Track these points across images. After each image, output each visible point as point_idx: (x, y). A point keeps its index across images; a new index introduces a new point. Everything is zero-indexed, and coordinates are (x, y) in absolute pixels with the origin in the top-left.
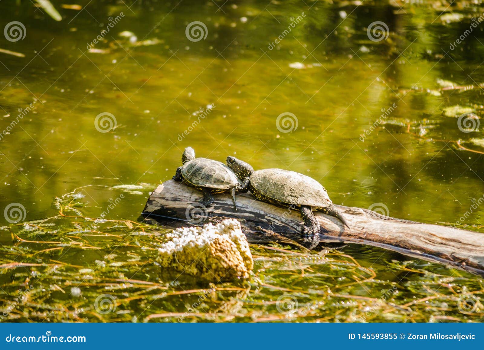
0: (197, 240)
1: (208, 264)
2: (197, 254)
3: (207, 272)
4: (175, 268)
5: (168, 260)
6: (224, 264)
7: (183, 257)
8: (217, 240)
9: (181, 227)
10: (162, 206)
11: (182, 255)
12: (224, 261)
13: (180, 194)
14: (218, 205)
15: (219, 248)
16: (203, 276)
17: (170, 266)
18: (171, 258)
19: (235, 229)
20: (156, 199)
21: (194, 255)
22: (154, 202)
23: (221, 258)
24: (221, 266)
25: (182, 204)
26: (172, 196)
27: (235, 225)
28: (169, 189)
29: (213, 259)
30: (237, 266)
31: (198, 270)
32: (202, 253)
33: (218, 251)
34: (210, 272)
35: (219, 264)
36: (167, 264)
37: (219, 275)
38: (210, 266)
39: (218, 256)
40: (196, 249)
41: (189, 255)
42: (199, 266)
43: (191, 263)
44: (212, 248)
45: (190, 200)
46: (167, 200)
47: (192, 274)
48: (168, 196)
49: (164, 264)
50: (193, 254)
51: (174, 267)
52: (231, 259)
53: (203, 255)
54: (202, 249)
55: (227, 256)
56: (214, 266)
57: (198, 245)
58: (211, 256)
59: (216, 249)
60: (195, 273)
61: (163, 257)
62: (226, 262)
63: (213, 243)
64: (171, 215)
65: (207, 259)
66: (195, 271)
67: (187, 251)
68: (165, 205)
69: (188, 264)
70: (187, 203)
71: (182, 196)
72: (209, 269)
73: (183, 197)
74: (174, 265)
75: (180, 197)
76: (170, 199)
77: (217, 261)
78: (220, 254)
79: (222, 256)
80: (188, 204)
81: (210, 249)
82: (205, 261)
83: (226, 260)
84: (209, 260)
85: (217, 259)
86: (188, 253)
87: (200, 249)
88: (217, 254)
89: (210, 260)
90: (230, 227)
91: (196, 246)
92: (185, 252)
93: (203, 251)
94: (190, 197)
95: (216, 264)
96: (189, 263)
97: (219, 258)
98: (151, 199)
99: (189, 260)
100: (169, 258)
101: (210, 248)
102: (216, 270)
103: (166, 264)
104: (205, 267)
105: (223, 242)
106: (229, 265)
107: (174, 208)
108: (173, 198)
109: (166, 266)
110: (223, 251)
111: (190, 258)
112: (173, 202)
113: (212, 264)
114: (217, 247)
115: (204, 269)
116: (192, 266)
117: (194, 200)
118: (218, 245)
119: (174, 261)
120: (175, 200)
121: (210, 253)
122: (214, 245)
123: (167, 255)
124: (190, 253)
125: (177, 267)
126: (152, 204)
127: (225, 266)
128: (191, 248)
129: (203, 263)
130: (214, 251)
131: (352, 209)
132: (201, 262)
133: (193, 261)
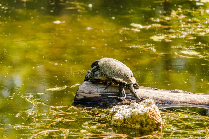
0: (138, 111)
1: (147, 122)
2: (140, 118)
3: (146, 126)
5: (121, 123)
6: (156, 121)
7: (131, 120)
9: (116, 106)
10: (84, 97)
11: (130, 119)
12: (155, 120)
13: (91, 90)
14: (113, 94)
15: (152, 114)
16: (143, 129)
17: (121, 126)
18: (123, 121)
20: (80, 94)
21: (138, 119)
22: (79, 95)
23: (154, 119)
24: (155, 123)
25: (95, 95)
26: (88, 91)
28: (85, 88)
29: (150, 120)
30: (161, 122)
31: (140, 126)
32: (142, 117)
34: (148, 127)
35: (153, 122)
36: (120, 125)
37: (153, 128)
38: (148, 124)
39: (152, 118)
40: (139, 116)
42: (141, 124)
43: (136, 123)
44: (149, 114)
46: (86, 93)
47: (136, 129)
48: (85, 91)
49: (118, 125)
50: (137, 118)
51: (124, 126)
52: (158, 119)
53: (144, 118)
54: (143, 115)
55: (156, 117)
56: (150, 123)
57: (140, 113)
58: (149, 118)
59: (151, 115)
61: (118, 121)
62: (157, 121)
63: (149, 111)
64: (89, 101)
65: (146, 120)
66: (138, 126)
67: (133, 117)
68: (86, 96)
69: (133, 123)
72: (147, 125)
73: (94, 92)
74: (125, 125)
75: (92, 91)
77: (152, 120)
78: (153, 117)
79: (154, 117)
80: (97, 94)
82: (145, 121)
83: (156, 119)
86: (134, 118)
87: (142, 115)
88: (152, 117)
89: (148, 120)
91: (139, 114)
92: (132, 118)
93: (143, 116)
94: (98, 91)
95: (152, 122)
96: (135, 123)
97: (153, 119)
98: (77, 94)
99: (134, 122)
100: (121, 121)
101: (148, 114)
102: (152, 125)
103: (119, 125)
104: (145, 124)
106: (158, 122)
107: (91, 97)
109: (120, 126)
110: (154, 115)
111: (135, 121)
113: (149, 122)
115: (144, 125)
116: (137, 124)
117: (100, 92)
118: (151, 112)
119: (124, 123)
120: (90, 93)
121: (148, 117)
122: (149, 113)
123: (120, 120)
124: (135, 118)
125: (126, 126)
126: (78, 96)
127: (157, 122)
128: (136, 115)
129: (144, 122)
130: (150, 116)
131: (175, 90)
132: (142, 122)
133: (137, 122)
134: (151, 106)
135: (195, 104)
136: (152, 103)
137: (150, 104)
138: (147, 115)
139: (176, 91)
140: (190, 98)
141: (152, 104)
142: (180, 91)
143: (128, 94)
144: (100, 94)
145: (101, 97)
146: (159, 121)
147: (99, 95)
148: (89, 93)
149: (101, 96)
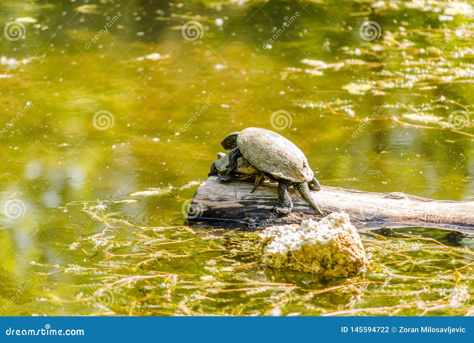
0: (316, 237)
1: (334, 259)
2: (320, 251)
3: (332, 268)
4: (291, 268)
5: (281, 261)
6: (352, 258)
7: (302, 256)
8: (340, 234)
9: (272, 226)
10: (209, 208)
11: (300, 253)
12: (351, 255)
13: (223, 193)
15: (344, 243)
16: (327, 272)
17: (283, 267)
18: (286, 258)
19: (345, 222)
20: (200, 201)
21: (316, 252)
23: (348, 253)
24: (350, 261)
25: (230, 204)
26: (216, 196)
27: (345, 218)
28: (210, 190)
29: (340, 254)
30: (362, 259)
31: (320, 267)
32: (325, 249)
33: (344, 246)
34: (336, 268)
35: (347, 259)
36: (280, 264)
37: (347, 270)
38: (336, 262)
39: (345, 251)
40: (319, 246)
41: (309, 253)
42: (323, 263)
43: (312, 261)
44: (339, 243)
45: (236, 199)
46: (212, 201)
47: (313, 272)
48: (211, 196)
49: (276, 265)
50: (314, 252)
51: (289, 267)
52: (357, 252)
53: (328, 252)
54: (326, 245)
55: (353, 250)
56: (341, 261)
57: (320, 242)
58: (339, 251)
59: (342, 244)
60: (317, 271)
61: (275, 258)
62: (354, 257)
63: (338, 238)
64: (219, 216)
65: (332, 255)
66: (316, 268)
67: (306, 250)
68: (211, 206)
69: (307, 262)
70: (235, 202)
71: (226, 195)
72: (335, 265)
73: (229, 197)
74: (290, 265)
75: (225, 197)
76: (215, 200)
77: (345, 256)
78: (346, 248)
79: (349, 250)
81: (337, 245)
82: (330, 258)
83: (353, 254)
84: (335, 256)
85: (345, 254)
86: (308, 251)
87: (324, 246)
88: (344, 248)
89: (337, 256)
90: (341, 221)
91: (318, 243)
92: (304, 250)
93: (327, 248)
94: (236, 196)
95: (344, 259)
96: (310, 261)
97: (346, 253)
99: (309, 259)
100: (283, 258)
101: (336, 243)
102: (345, 265)
103: (278, 264)
104: (330, 263)
105: (345, 236)
106: (356, 258)
107: (222, 208)
108: (218, 198)
109: (279, 267)
110: (348, 245)
111: (310, 256)
112: (219, 203)
113: (339, 259)
114: (342, 241)
115: (329, 266)
116: (313, 263)
117: (241, 198)
118: (342, 240)
119: (289, 261)
120: (221, 200)
121: (337, 249)
122: (339, 240)
123: (279, 255)
124: (310, 251)
125: (292, 267)
127: (354, 260)
128: (312, 245)
129: (328, 260)
130: (340, 246)
131: (393, 193)
132: (325, 259)
133: (314, 259)
134: (342, 227)
135: (433, 222)
136: (345, 220)
137: (340, 222)
138: (335, 245)
139: (394, 196)
140: (423, 210)
141: (344, 223)
142: (402, 195)
143: (298, 201)
144: (240, 203)
145: (242, 207)
146: (358, 257)
147: (238, 205)
148: (218, 200)
149: (242, 205)
